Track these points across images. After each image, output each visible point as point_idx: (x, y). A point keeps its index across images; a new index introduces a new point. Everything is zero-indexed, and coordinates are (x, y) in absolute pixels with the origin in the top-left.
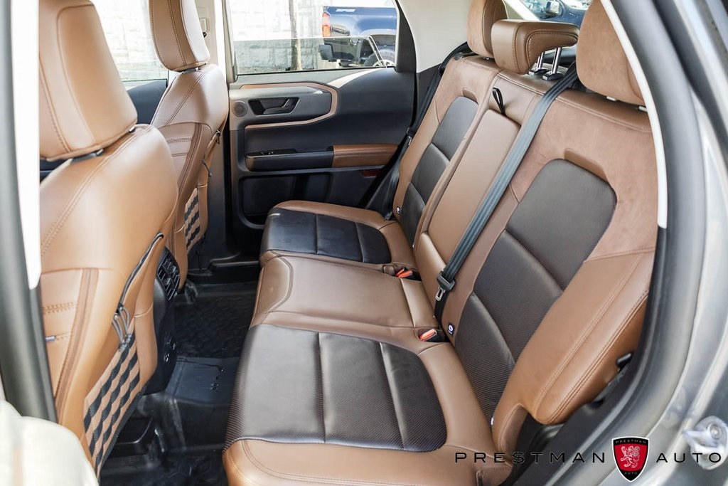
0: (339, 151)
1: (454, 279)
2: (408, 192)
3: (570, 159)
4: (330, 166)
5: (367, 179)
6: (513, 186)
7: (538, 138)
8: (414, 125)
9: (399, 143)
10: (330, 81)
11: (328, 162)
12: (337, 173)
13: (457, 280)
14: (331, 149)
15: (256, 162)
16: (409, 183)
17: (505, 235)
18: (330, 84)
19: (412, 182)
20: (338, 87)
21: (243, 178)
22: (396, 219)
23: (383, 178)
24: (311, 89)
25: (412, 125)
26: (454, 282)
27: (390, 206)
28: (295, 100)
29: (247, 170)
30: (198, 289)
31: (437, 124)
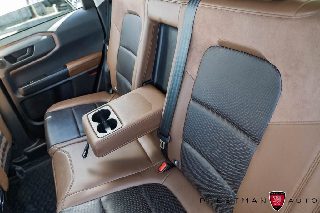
0: (70, 66)
1: (169, 135)
2: (117, 77)
3: (222, 45)
4: (69, 77)
5: (92, 76)
6: (188, 70)
7: (194, 35)
8: (106, 38)
9: (102, 50)
10: (49, 28)
11: (67, 75)
12: (74, 79)
13: (171, 135)
14: (65, 67)
15: (25, 90)
16: (116, 72)
17: (192, 103)
18: (49, 30)
19: (118, 70)
20: (55, 30)
21: (22, 102)
22: (116, 92)
23: (100, 71)
24: (39, 37)
25: (105, 37)
26: (170, 137)
27: (110, 86)
28: (32, 47)
29: (22, 96)
30: (23, 168)
31: (120, 34)
